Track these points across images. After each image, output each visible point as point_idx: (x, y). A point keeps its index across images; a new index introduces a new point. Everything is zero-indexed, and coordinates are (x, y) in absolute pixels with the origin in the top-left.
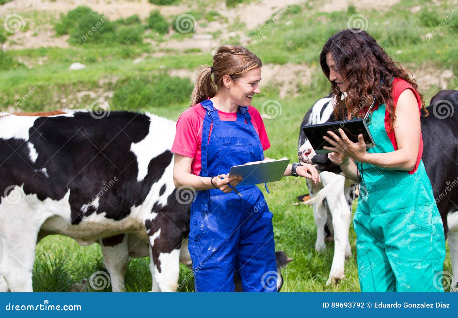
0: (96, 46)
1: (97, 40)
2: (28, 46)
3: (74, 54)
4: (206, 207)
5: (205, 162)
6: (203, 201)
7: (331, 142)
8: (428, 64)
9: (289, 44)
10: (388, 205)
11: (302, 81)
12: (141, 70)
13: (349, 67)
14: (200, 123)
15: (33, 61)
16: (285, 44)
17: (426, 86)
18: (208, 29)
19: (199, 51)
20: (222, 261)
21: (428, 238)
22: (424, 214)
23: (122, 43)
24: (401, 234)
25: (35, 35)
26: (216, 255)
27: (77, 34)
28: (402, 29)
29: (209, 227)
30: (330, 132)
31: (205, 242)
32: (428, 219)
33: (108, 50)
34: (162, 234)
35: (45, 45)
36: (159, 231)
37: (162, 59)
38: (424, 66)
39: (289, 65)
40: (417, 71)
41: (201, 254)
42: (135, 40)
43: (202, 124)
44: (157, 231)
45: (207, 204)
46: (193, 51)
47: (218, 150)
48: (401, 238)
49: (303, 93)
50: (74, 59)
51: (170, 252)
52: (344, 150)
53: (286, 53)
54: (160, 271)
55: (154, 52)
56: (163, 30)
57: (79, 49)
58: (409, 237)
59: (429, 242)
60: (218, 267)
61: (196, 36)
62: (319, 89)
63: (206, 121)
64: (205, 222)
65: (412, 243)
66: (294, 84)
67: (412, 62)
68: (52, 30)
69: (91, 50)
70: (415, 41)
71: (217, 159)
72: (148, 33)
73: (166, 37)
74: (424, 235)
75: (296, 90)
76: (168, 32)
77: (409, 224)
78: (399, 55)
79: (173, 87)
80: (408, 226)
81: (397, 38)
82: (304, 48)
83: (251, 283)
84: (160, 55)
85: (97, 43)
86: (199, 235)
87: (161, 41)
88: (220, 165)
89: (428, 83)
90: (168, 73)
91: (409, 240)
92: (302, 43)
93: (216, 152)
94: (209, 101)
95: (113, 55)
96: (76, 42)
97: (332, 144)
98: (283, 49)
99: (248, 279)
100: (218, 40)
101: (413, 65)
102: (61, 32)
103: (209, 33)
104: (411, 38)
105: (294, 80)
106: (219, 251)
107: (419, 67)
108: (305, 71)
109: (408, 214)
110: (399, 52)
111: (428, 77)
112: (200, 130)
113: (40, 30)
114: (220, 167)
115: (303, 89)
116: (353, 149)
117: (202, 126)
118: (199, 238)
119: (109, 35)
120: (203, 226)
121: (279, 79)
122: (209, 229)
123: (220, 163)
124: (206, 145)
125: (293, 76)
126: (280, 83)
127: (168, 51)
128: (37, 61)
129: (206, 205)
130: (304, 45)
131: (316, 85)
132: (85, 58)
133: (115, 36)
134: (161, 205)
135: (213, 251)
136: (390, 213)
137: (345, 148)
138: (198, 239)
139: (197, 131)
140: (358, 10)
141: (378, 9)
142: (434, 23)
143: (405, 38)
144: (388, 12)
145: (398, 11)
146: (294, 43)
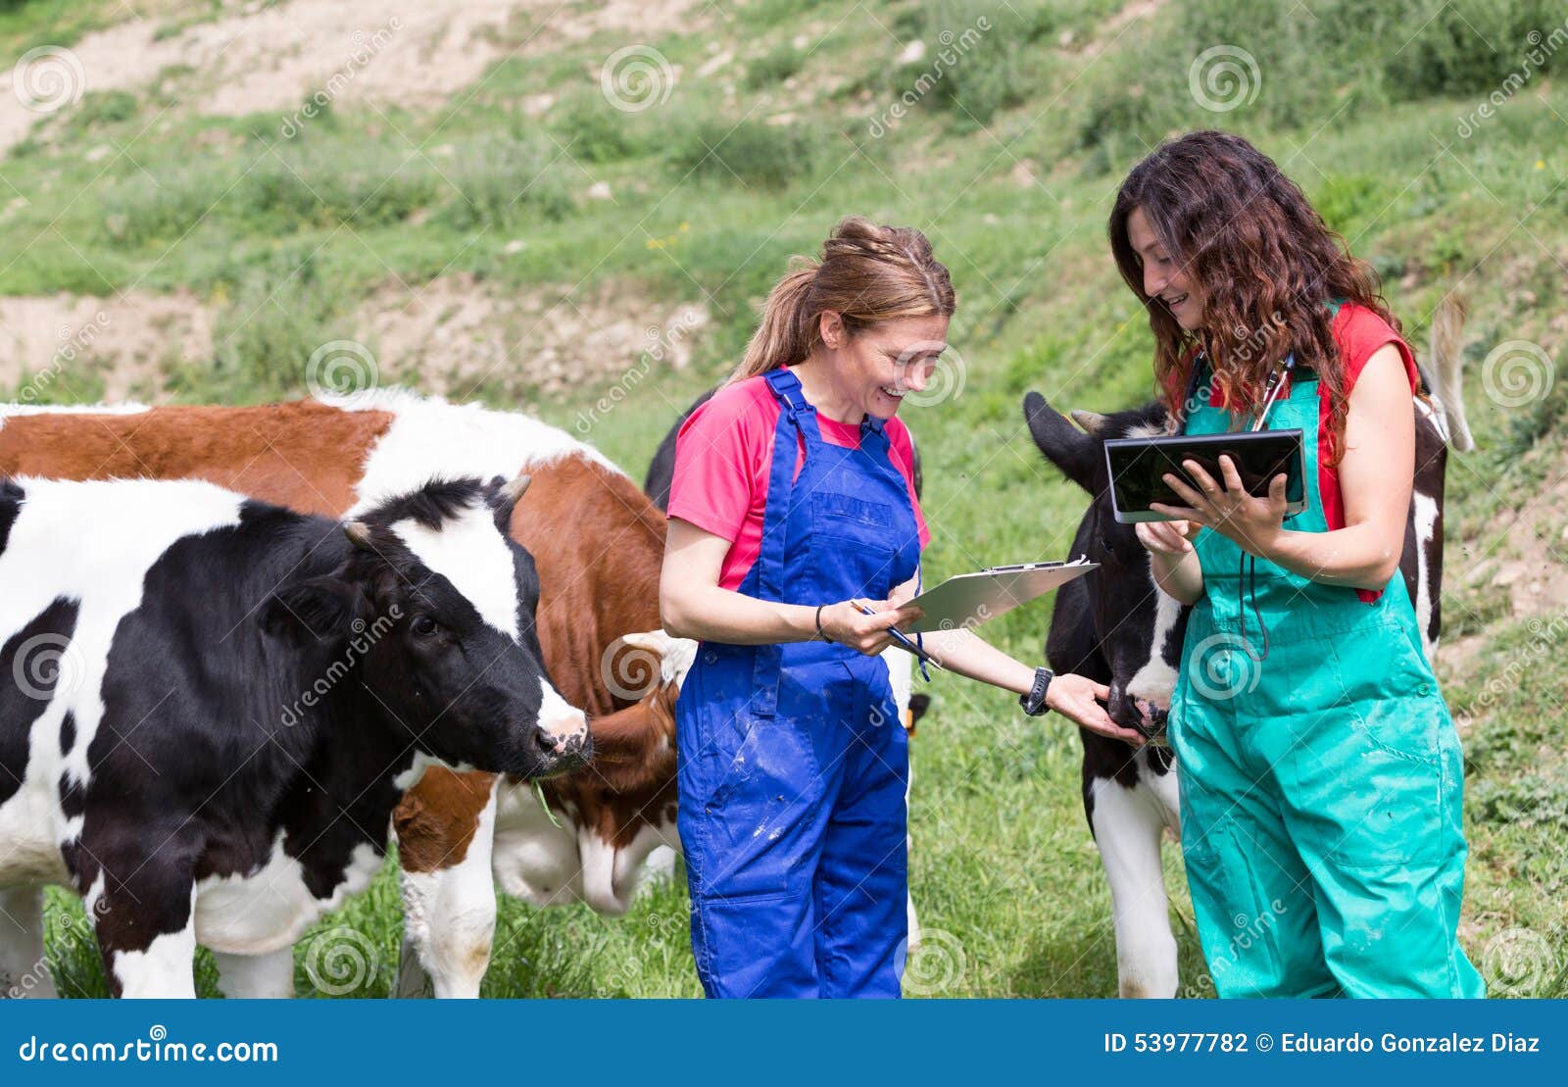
4: (771, 701)
5: (778, 561)
6: (758, 680)
7: (1186, 492)
8: (619, 285)
9: (117, 224)
10: (1296, 692)
11: (182, 347)
13: (1206, 244)
14: (766, 438)
16: (104, 227)
17: (617, 359)
20: (794, 869)
21: (1428, 791)
22: (1413, 718)
24: (1341, 780)
26: (778, 851)
28: (511, 170)
29: (761, 762)
30: (1189, 464)
31: (746, 810)
32: (1426, 735)
38: (606, 293)
39: (131, 295)
40: (584, 311)
41: (729, 847)
43: (771, 444)
45: (773, 691)
47: (810, 529)
48: (1340, 794)
49: (190, 388)
52: (1221, 517)
53: (114, 258)
58: (1371, 788)
59: (1432, 802)
60: (780, 890)
62: (246, 377)
63: (783, 438)
64: (750, 747)
65: (1379, 807)
66: (154, 359)
67: (562, 281)
70: (555, 211)
71: (799, 558)
74: (1415, 782)
75: (160, 380)
77: (1367, 750)
78: (516, 255)
80: (1363, 755)
81: (494, 202)
82: (171, 237)
83: (841, 941)
86: (725, 787)
88: (808, 576)
89: (625, 350)
91: (1371, 799)
92: (163, 222)
93: (802, 535)
94: (789, 373)
97: (1187, 500)
98: (97, 243)
99: (832, 930)
101: (568, 290)
104: (541, 199)
105: (151, 346)
106: (788, 840)
107: (587, 297)
108: (188, 317)
109: (1361, 719)
110: (515, 247)
111: (623, 329)
112: (766, 464)
114: (805, 583)
115: (189, 376)
116: (1249, 517)
117: (772, 450)
118: (725, 797)
120: (742, 759)
121: (102, 345)
122: (762, 770)
123: (808, 572)
124: (784, 509)
125: (150, 335)
126: (104, 357)
129: (769, 694)
130: (170, 228)
131: (233, 361)
135: (772, 837)
136: (1299, 718)
137: (1227, 513)
138: (720, 800)
139: (758, 464)
140: (338, 109)
141: (405, 105)
142: (613, 149)
143: (524, 199)
144: (444, 115)
145: (478, 110)
146: (133, 223)
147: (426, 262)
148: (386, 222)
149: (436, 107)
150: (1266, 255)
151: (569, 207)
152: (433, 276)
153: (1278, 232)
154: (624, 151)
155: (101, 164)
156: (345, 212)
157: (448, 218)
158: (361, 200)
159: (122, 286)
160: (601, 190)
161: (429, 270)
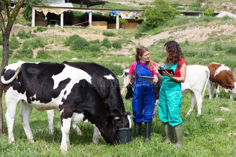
0: (81, 51)
1: (82, 49)
2: (53, 49)
3: (72, 54)
12: (101, 62)
13: (170, 50)
15: (56, 56)
16: (159, 55)
18: (127, 47)
19: (124, 56)
23: (92, 51)
25: (56, 45)
27: (73, 46)
28: (207, 51)
33: (86, 53)
34: (64, 110)
35: (61, 49)
36: (63, 109)
37: (110, 58)
42: (97, 50)
44: (62, 109)
46: (122, 55)
50: (73, 56)
51: (67, 118)
53: (160, 59)
54: (62, 126)
55: (105, 55)
56: (109, 47)
57: (74, 52)
61: (122, 50)
68: (63, 44)
69: (79, 53)
72: (102, 47)
73: (110, 49)
76: (111, 48)
78: (205, 61)
79: (115, 69)
81: (204, 55)
84: (108, 56)
85: (82, 50)
87: (108, 51)
90: (113, 63)
95: (89, 55)
96: (73, 49)
98: (158, 56)
100: (131, 52)
102: (67, 45)
103: (127, 49)
104: (210, 55)
113: (58, 43)
119: (87, 47)
127: (111, 55)
128: (58, 56)
132: (77, 56)
133: (89, 48)
134: (64, 99)
140: (189, 43)
141: (197, 43)
142: (220, 49)
143: (208, 55)
144: (202, 44)
145: (206, 44)
146: (162, 55)
147: (194, 61)
148: (192, 56)
149: (201, 43)
150: (174, 52)
151: (213, 56)
152: (195, 63)
153: (176, 50)
154: (221, 50)
155: (161, 48)
156: (187, 55)
157: (199, 56)
158: (189, 54)
159: (160, 62)
160: (218, 54)
161: (194, 62)
